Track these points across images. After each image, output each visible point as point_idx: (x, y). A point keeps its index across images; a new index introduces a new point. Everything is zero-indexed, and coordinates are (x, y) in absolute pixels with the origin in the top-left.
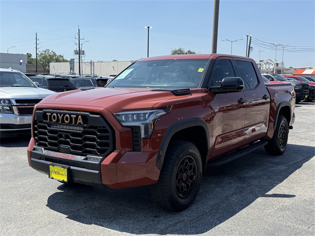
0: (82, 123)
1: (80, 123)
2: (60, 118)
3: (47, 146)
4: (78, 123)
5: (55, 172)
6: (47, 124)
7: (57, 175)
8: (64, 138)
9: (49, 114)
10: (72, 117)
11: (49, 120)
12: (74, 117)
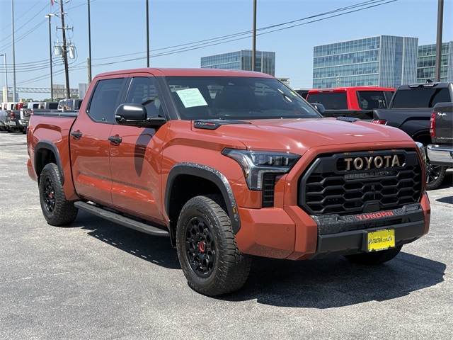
0: (399, 164)
1: (396, 165)
2: (369, 162)
3: (345, 210)
4: (393, 165)
5: (375, 241)
6: (343, 175)
7: (378, 243)
8: (373, 191)
9: (349, 160)
10: (386, 159)
11: (348, 168)
12: (388, 157)
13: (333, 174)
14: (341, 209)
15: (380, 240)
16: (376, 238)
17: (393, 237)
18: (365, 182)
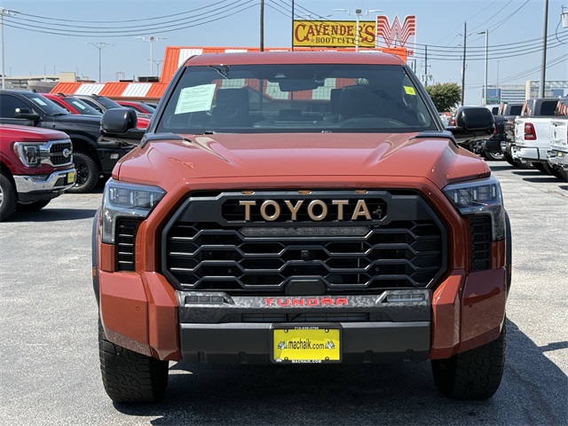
0: (368, 217)
1: (361, 218)
2: (294, 210)
3: (239, 287)
4: (354, 217)
5: (294, 345)
6: (238, 228)
7: (301, 350)
8: (305, 259)
9: (248, 204)
10: (336, 206)
11: (248, 217)
12: (340, 203)
13: (215, 225)
14: (233, 284)
15: (307, 345)
16: (297, 340)
17: (337, 343)
18: (287, 243)
